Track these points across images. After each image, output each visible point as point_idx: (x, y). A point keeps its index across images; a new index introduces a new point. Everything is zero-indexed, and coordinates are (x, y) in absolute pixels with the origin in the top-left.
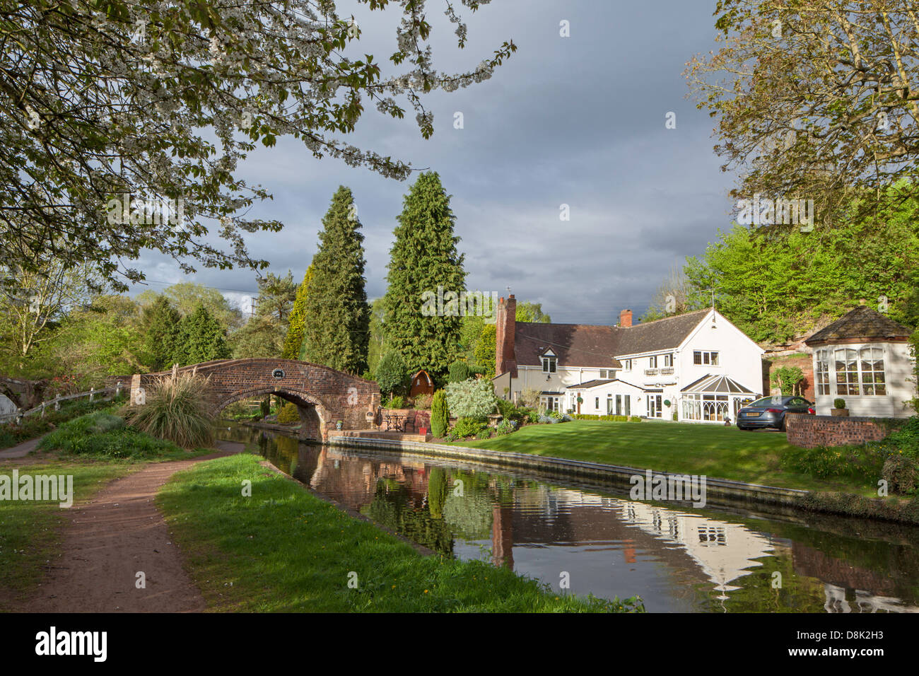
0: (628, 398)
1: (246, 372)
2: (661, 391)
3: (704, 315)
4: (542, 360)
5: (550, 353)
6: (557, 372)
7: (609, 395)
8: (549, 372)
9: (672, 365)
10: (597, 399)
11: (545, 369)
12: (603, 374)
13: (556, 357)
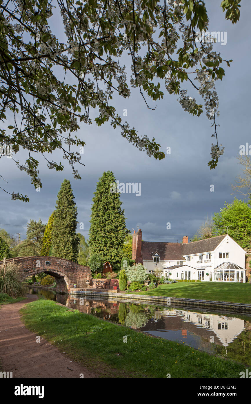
0: (189, 272)
1: (33, 262)
2: (204, 269)
3: (224, 237)
4: (153, 257)
5: (156, 254)
6: (159, 262)
7: (182, 272)
8: (156, 262)
9: (210, 258)
10: (177, 273)
11: (155, 261)
12: (178, 263)
13: (159, 256)
